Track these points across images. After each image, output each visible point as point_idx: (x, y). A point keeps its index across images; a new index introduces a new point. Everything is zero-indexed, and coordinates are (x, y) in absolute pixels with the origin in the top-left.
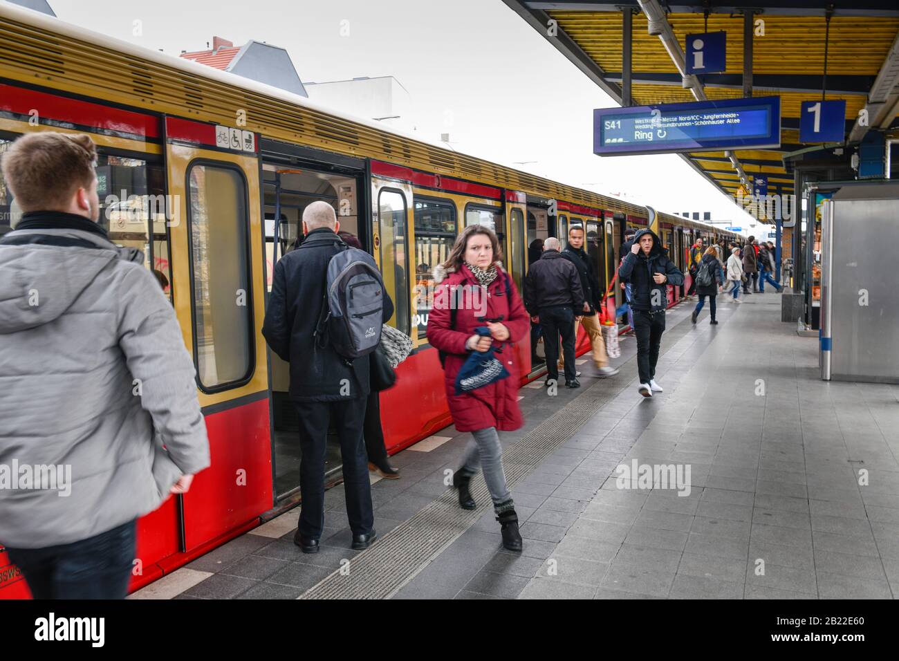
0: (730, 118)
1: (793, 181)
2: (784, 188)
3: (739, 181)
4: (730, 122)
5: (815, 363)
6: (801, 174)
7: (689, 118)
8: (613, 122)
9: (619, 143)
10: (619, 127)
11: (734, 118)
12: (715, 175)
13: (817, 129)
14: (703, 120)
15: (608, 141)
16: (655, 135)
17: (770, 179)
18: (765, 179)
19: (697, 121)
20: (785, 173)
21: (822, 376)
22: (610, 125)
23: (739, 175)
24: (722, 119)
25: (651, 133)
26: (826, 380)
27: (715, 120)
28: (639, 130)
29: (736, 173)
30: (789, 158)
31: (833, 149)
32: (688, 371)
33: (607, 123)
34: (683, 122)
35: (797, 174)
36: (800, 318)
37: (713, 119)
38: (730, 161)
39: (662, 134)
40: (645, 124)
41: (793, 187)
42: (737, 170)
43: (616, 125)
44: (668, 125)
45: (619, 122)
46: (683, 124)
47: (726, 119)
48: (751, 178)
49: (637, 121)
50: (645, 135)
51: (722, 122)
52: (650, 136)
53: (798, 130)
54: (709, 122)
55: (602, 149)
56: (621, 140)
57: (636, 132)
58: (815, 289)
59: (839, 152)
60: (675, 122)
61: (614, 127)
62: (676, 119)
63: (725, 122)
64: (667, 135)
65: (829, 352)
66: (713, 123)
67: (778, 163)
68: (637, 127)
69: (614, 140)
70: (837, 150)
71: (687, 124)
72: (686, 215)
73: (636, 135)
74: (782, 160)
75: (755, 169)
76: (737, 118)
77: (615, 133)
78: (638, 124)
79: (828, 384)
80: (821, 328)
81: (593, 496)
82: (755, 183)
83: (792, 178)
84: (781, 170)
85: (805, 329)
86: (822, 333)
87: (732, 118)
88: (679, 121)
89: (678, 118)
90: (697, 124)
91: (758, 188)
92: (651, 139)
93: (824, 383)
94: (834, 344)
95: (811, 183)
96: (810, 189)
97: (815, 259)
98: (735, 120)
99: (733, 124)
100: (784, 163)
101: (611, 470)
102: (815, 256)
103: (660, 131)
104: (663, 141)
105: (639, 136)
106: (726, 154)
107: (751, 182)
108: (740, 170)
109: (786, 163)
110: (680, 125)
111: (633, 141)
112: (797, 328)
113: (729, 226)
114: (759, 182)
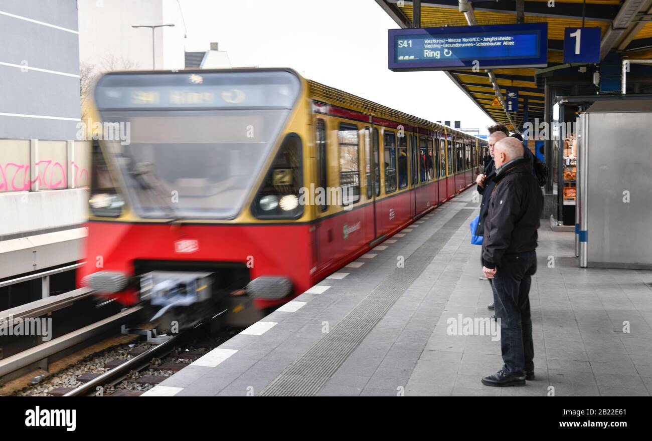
0: (506, 41)
1: (545, 95)
2: (530, 101)
3: (494, 94)
4: (506, 44)
5: (571, 254)
6: (551, 89)
7: (471, 40)
8: (406, 41)
9: (411, 60)
10: (411, 46)
11: (509, 41)
12: (472, 88)
13: (578, 52)
14: (483, 42)
15: (401, 58)
16: (442, 54)
17: (521, 93)
18: (516, 93)
19: (478, 42)
20: (536, 87)
21: (580, 264)
22: (403, 43)
23: (494, 89)
24: (499, 41)
25: (439, 52)
26: (583, 267)
27: (494, 41)
28: (428, 49)
29: (492, 86)
30: (542, 74)
31: (578, 67)
32: (466, 261)
33: (400, 42)
34: (465, 43)
35: (547, 89)
36: (552, 216)
37: (491, 41)
38: (488, 76)
39: (448, 53)
40: (433, 44)
41: (543, 100)
42: (493, 84)
43: (408, 44)
44: (453, 45)
45: (410, 42)
46: (466, 45)
47: (502, 41)
48: (504, 91)
49: (427, 41)
50: (433, 53)
51: (499, 44)
52: (438, 55)
53: (563, 51)
54: (488, 44)
55: (396, 65)
56: (412, 57)
57: (425, 51)
58: (566, 190)
59: (583, 70)
60: (459, 43)
61: (406, 46)
62: (460, 40)
63: (502, 44)
64: (452, 55)
65: (586, 243)
66: (492, 44)
67: (530, 79)
68: (426, 46)
69: (406, 58)
70: (581, 68)
71: (469, 45)
72: (448, 123)
73: (425, 53)
74: (534, 75)
75: (508, 83)
76: (511, 40)
77: (407, 52)
78: (427, 44)
79: (585, 270)
80: (577, 222)
81: (414, 365)
82: (508, 96)
83: (543, 92)
84: (533, 85)
85: (558, 225)
86: (579, 226)
87: (507, 41)
88: (462, 42)
89: (462, 39)
90: (478, 45)
91: (510, 101)
92: (439, 57)
93: (582, 270)
94: (590, 236)
95: (561, 97)
96: (561, 102)
97: (565, 163)
98: (510, 43)
99: (508, 46)
100: (535, 79)
101: (423, 344)
102: (565, 160)
103: (446, 50)
104: (449, 59)
105: (428, 54)
106: (486, 71)
107: (503, 95)
108: (496, 84)
109: (538, 78)
110: (464, 45)
111: (423, 59)
112: (550, 224)
113: (477, 133)
114: (511, 94)
